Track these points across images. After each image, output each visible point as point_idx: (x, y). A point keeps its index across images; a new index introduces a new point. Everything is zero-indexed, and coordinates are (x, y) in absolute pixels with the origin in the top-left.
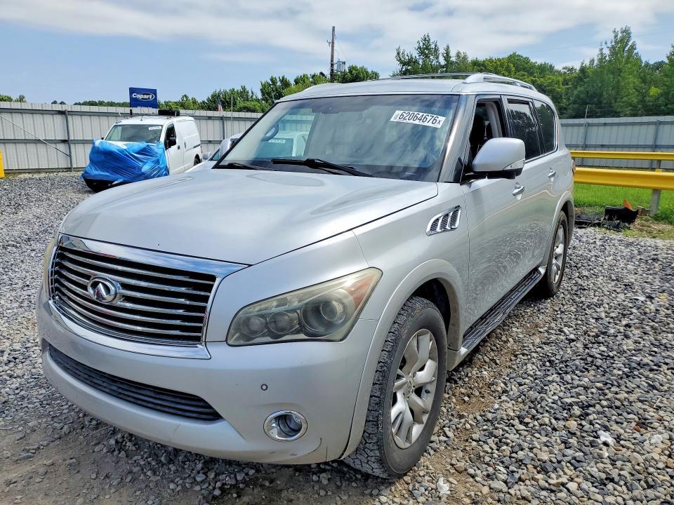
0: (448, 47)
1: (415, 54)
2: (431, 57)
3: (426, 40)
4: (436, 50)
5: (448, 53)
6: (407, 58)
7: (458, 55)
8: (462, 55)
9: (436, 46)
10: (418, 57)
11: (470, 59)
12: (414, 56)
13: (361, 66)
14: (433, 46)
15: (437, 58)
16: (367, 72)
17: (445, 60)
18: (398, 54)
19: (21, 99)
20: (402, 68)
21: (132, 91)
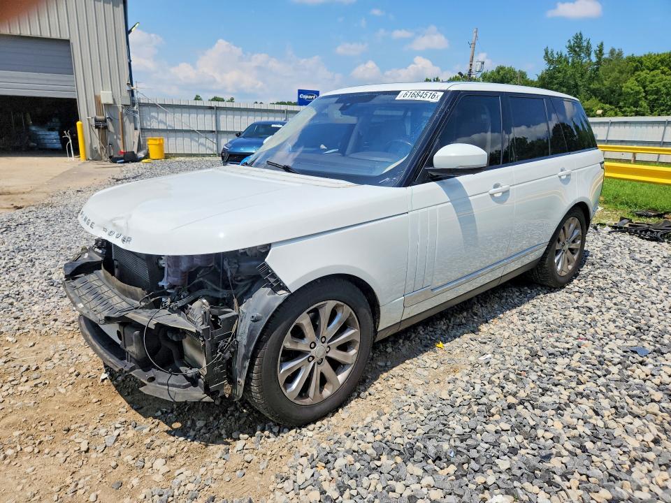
0: (602, 44)
1: (565, 52)
2: (583, 55)
3: (579, 38)
4: (588, 48)
5: (601, 51)
6: (556, 56)
7: (612, 52)
8: (617, 51)
9: (588, 43)
10: (568, 56)
11: (625, 55)
12: (564, 55)
13: (509, 66)
14: (585, 44)
15: (589, 55)
16: (515, 72)
17: (597, 56)
18: (546, 54)
19: (232, 100)
20: (550, 67)
21: (300, 92)
